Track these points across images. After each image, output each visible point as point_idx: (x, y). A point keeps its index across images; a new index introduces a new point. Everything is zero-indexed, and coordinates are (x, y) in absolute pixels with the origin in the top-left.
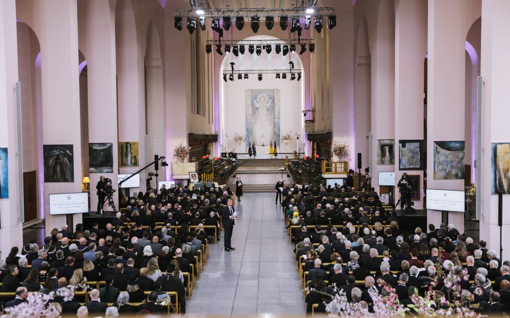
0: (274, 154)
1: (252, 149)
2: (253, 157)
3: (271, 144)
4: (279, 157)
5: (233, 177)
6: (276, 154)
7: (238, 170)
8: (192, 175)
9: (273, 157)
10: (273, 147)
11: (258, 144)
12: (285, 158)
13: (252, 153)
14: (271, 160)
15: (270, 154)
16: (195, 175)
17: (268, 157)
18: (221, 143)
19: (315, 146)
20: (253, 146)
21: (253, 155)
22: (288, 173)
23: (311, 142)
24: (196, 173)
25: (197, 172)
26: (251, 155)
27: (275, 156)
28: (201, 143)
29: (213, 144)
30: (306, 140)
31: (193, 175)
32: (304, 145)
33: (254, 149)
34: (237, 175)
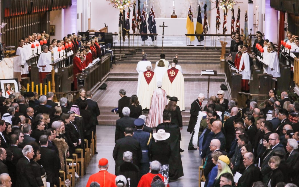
0: (196, 35)
1: (148, 24)
2: (149, 42)
3: (190, 15)
4: (208, 42)
5: (100, 88)
6: (201, 37)
7: (112, 71)
8: (6, 85)
9: (196, 43)
10: (195, 20)
11: (162, 13)
12: (220, 46)
13: (149, 32)
14: (191, 48)
15: (186, 35)
16: (12, 84)
17: (182, 42)
18: (79, 11)
19: (286, 22)
20: (150, 18)
21: (149, 38)
22: (224, 80)
23: (279, 12)
24: (14, 81)
25: (17, 80)
26: (144, 38)
27: (199, 41)
28: (29, 13)
29: (60, 13)
30: (266, 6)
31: (8, 86)
32: (264, 17)
33: (152, 23)
34: (109, 83)
